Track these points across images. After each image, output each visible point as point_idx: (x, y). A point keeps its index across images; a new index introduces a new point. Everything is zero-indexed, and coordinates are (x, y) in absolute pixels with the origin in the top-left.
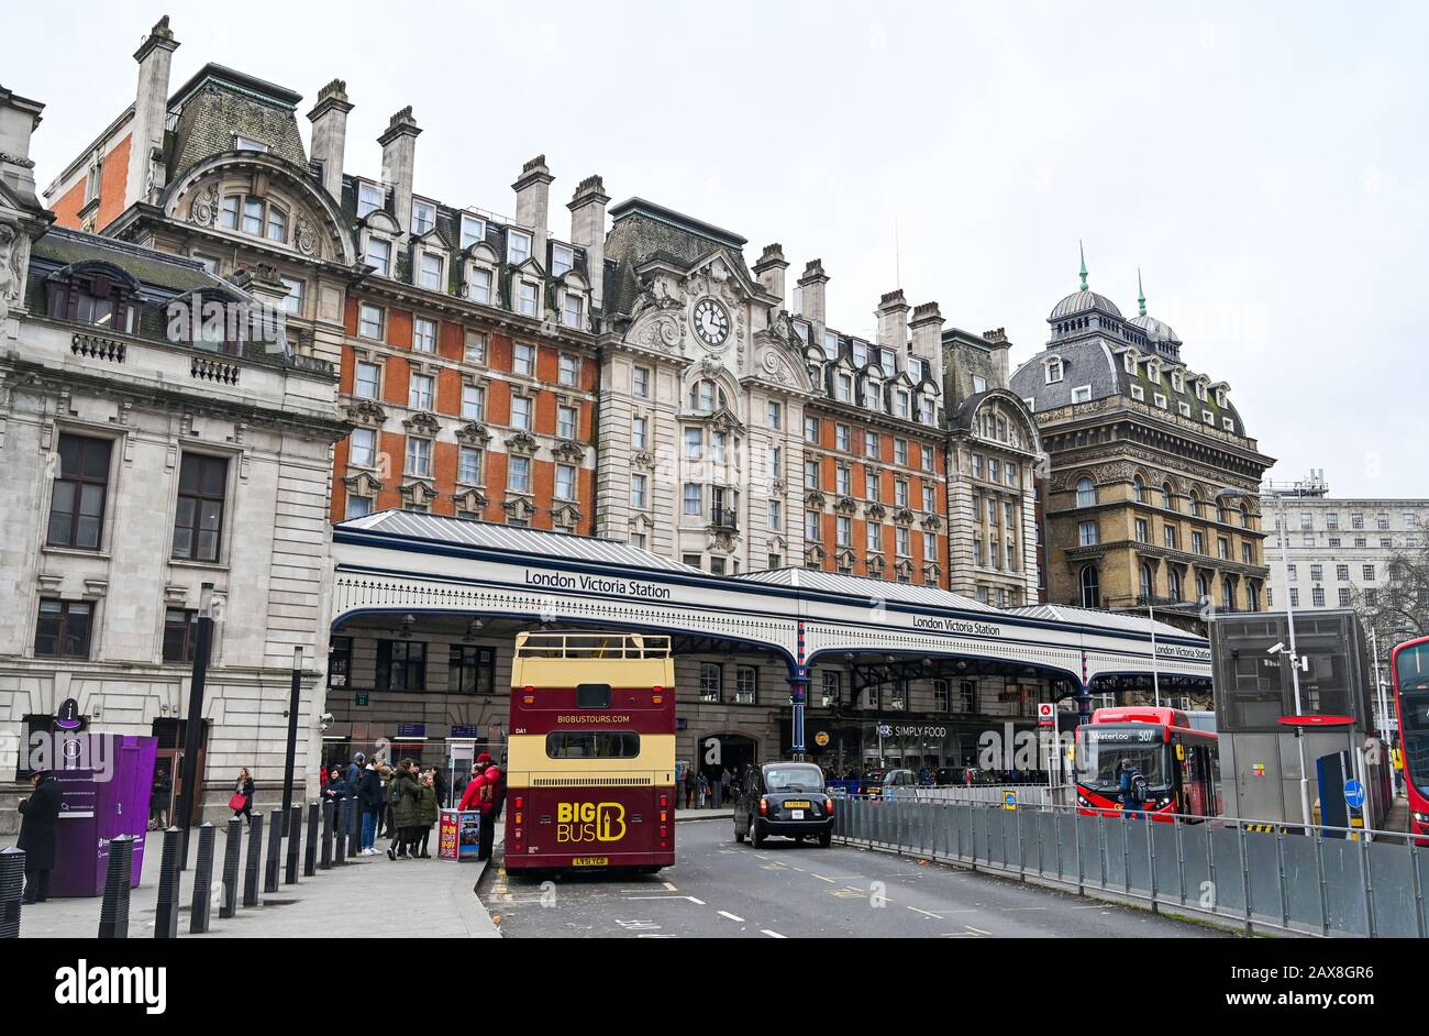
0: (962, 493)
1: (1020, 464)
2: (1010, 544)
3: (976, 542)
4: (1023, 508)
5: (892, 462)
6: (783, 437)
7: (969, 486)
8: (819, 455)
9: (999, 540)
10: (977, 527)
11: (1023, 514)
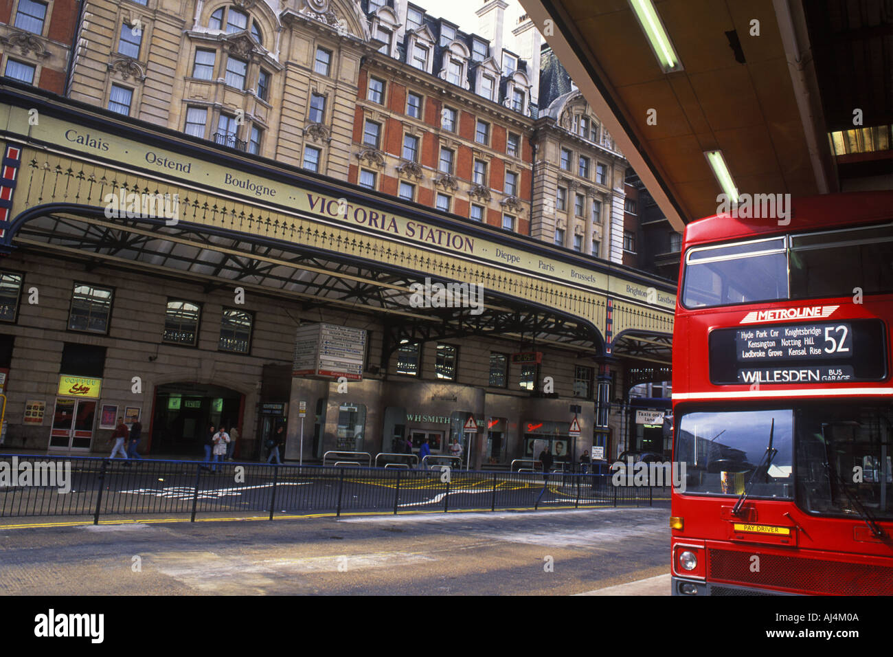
0: (549, 180)
1: (612, 165)
2: (597, 239)
3: (561, 231)
4: (612, 206)
5: (471, 139)
6: (332, 85)
7: (555, 175)
8: (382, 115)
9: (585, 232)
10: (563, 216)
11: (611, 212)
